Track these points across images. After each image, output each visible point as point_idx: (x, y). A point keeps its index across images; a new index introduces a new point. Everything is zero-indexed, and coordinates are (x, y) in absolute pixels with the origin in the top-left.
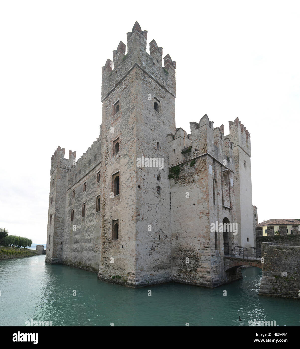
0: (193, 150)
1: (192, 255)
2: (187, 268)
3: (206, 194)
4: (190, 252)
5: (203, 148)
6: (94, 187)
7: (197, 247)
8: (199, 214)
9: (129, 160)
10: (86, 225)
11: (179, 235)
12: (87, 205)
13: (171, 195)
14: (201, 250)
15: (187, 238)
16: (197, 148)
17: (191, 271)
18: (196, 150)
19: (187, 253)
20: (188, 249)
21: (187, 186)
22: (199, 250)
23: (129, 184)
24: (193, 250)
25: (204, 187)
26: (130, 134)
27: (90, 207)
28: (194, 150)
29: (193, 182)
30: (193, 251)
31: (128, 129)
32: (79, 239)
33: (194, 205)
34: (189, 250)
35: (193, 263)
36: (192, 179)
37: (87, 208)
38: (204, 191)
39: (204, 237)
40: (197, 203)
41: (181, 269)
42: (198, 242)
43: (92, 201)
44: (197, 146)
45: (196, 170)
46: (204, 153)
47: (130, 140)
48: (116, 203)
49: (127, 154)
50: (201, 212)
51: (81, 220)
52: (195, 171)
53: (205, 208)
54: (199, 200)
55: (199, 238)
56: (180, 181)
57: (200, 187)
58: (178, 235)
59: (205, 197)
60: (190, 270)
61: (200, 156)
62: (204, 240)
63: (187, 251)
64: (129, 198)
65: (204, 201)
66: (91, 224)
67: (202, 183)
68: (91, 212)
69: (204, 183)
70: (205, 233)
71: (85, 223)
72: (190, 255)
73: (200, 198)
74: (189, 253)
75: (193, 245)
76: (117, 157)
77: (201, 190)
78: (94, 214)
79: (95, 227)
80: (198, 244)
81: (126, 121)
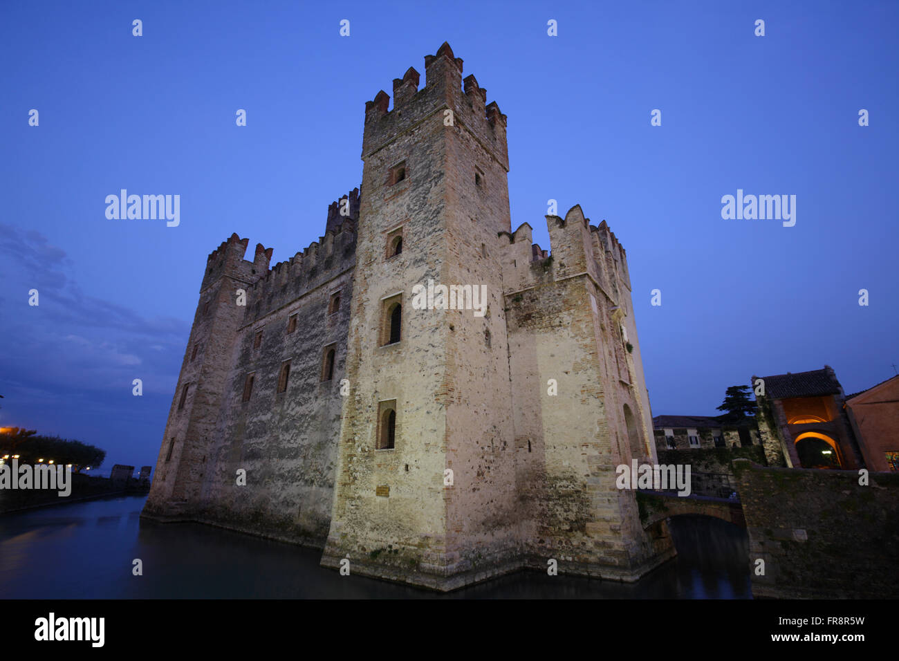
0: (556, 265)
1: (570, 489)
2: (560, 522)
3: (591, 352)
4: (564, 483)
5: (577, 262)
6: (319, 323)
7: (582, 471)
8: (579, 393)
9: (428, 271)
10: (289, 411)
11: (534, 440)
12: (296, 365)
13: (511, 351)
14: (591, 476)
15: (555, 448)
16: (564, 262)
17: (571, 530)
18: (562, 265)
19: (558, 485)
20: (559, 474)
21: (547, 335)
22: (588, 475)
23: (427, 319)
24: (572, 477)
25: (587, 337)
26: (432, 221)
27: (304, 370)
28: (559, 266)
29: (560, 326)
30: (572, 479)
31: (426, 213)
32: (262, 448)
33: (567, 373)
34: (561, 476)
35: (575, 509)
36: (558, 320)
37: (294, 373)
38: (586, 346)
39: (596, 446)
40: (574, 370)
41: (545, 525)
42: (581, 457)
43: (310, 355)
44: (563, 259)
45: (565, 302)
46: (581, 272)
47: (428, 233)
48: (390, 360)
49: (421, 260)
50: (583, 389)
51: (274, 399)
52: (563, 304)
53: (592, 381)
54: (576, 363)
55: (584, 448)
56: (529, 322)
57: (577, 338)
58: (531, 440)
59: (589, 357)
60: (568, 528)
61: (571, 276)
62: (596, 453)
63: (556, 478)
64: (427, 351)
65: (589, 366)
66: (301, 410)
67: (580, 329)
68: (305, 380)
69: (584, 330)
70: (598, 436)
71: (285, 407)
72: (564, 489)
73: (579, 360)
74: (562, 484)
75: (572, 466)
76: (397, 263)
77: (580, 343)
78: (313, 387)
79: (314, 418)
80: (583, 461)
81: (422, 199)
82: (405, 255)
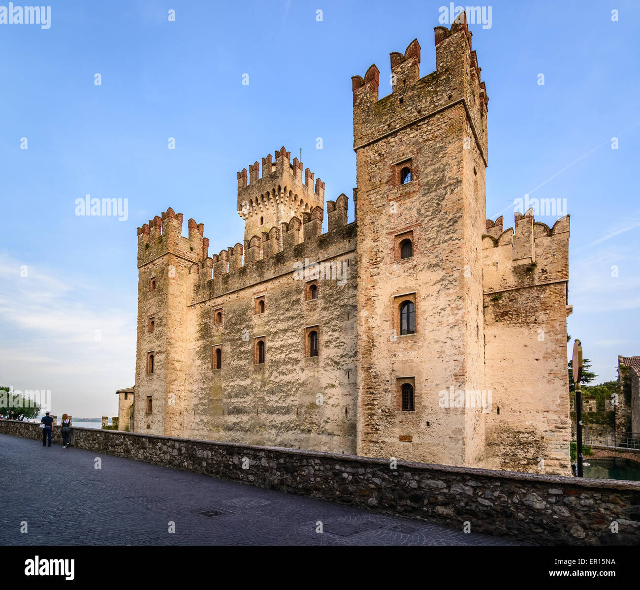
0: (538, 271)
1: (531, 438)
2: (520, 459)
3: (562, 345)
4: (526, 435)
5: (560, 270)
6: (295, 307)
7: (541, 427)
8: (547, 376)
9: (444, 276)
10: (272, 378)
11: (503, 406)
12: (272, 341)
13: (486, 340)
14: (549, 432)
15: (520, 412)
16: (547, 268)
17: (528, 464)
18: (544, 271)
19: (520, 437)
20: (521, 430)
21: (522, 329)
22: (546, 431)
24: (533, 431)
25: (559, 334)
26: (448, 229)
27: (282, 346)
28: (541, 271)
29: (535, 323)
30: (533, 433)
31: (441, 220)
32: (246, 406)
33: (537, 360)
34: (524, 431)
35: (533, 452)
36: (534, 317)
37: (270, 348)
38: (557, 340)
39: (555, 412)
40: (544, 358)
41: (507, 461)
42: (543, 419)
43: (288, 334)
44: (546, 266)
45: (543, 303)
46: (562, 278)
47: (446, 241)
49: (437, 265)
50: (551, 372)
51: (251, 368)
52: (540, 305)
53: (559, 367)
54: (547, 353)
55: (546, 413)
56: (506, 318)
57: (550, 334)
58: (500, 406)
59: (559, 349)
60: (526, 463)
61: (552, 282)
62: (555, 417)
63: (519, 432)
65: (558, 355)
66: (286, 378)
67: (553, 326)
68: (287, 355)
69: (558, 328)
70: (559, 406)
71: (266, 375)
72: (526, 439)
73: (549, 351)
74: (524, 436)
75: (534, 425)
76: (408, 265)
77: (552, 337)
78: (297, 361)
79: (302, 384)
80: (543, 422)
81: (435, 205)
82: (417, 258)
